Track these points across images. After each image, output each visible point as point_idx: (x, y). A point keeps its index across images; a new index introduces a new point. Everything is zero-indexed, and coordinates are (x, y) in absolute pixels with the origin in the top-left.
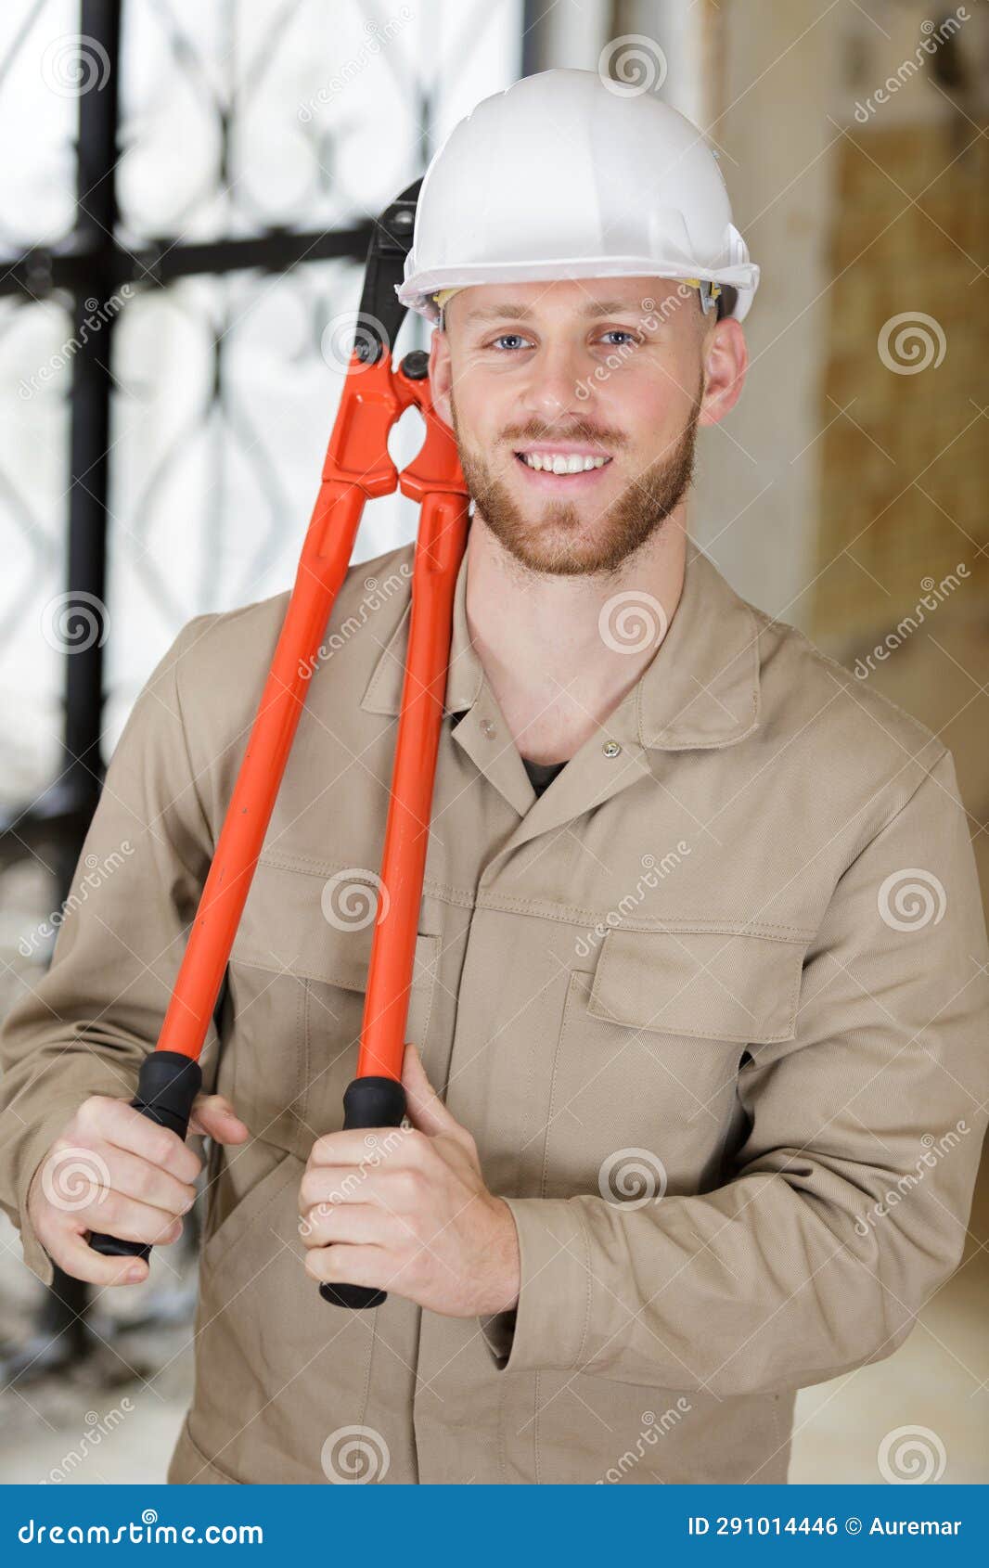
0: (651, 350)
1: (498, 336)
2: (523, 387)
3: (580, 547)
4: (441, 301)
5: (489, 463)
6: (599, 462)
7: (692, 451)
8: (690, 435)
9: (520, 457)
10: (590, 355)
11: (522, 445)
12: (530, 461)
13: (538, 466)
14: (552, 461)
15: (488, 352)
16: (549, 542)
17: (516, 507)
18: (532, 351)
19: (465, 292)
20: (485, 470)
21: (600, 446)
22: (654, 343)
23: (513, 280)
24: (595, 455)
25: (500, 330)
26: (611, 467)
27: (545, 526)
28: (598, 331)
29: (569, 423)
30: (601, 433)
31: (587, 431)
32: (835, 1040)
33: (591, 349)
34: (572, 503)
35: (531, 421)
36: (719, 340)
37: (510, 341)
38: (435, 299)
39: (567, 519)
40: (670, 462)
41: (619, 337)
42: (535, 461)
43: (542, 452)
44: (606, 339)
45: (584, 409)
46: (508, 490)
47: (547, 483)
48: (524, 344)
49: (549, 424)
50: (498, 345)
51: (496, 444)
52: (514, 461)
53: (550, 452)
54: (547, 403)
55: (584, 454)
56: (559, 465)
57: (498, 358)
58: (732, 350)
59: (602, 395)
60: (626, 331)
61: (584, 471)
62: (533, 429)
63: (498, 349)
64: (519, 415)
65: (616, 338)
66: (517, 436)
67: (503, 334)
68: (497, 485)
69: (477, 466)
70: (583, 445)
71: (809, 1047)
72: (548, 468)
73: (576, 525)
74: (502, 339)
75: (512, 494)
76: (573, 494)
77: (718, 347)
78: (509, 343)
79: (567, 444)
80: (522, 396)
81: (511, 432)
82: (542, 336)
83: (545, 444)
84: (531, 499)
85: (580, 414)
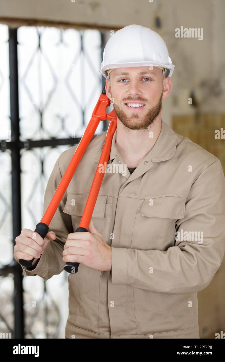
0: (153, 82)
1: (121, 79)
2: (127, 90)
3: (139, 122)
4: (109, 72)
5: (120, 106)
6: (142, 105)
7: (161, 103)
8: (161, 100)
9: (126, 104)
10: (141, 83)
11: (126, 102)
12: (128, 105)
13: (130, 106)
14: (133, 104)
15: (119, 83)
16: (133, 121)
17: (126, 114)
18: (129, 82)
19: (115, 70)
20: (119, 108)
21: (143, 102)
22: (154, 80)
23: (125, 67)
24: (141, 104)
25: (122, 78)
26: (145, 106)
27: (132, 118)
28: (142, 78)
29: (137, 97)
30: (143, 99)
31: (140, 99)
32: (192, 218)
33: (141, 82)
34: (137, 113)
35: (128, 97)
36: (166, 82)
37: (124, 80)
38: (108, 72)
39: (136, 116)
40: (157, 105)
41: (147, 79)
42: (129, 105)
43: (131, 103)
44: (144, 80)
45: (139, 93)
46: (124, 111)
47: (132, 109)
48: (127, 81)
49: (132, 97)
50: (121, 81)
51: (121, 102)
52: (125, 105)
53: (133, 103)
54: (132, 92)
55: (140, 103)
56: (134, 105)
57: (121, 84)
58: (169, 84)
59: (143, 91)
60: (148, 78)
61: (140, 107)
62: (129, 98)
63: (121, 82)
64: (126, 96)
65: (146, 79)
66: (126, 100)
67: (123, 79)
68: (121, 110)
69: (117, 107)
70: (139, 101)
71: (187, 220)
72: (132, 106)
73: (138, 118)
74: (122, 80)
75: (125, 112)
76: (137, 111)
77: (166, 83)
78: (124, 81)
79: (136, 101)
80: (127, 92)
81: (124, 99)
82: (131, 79)
83: (132, 101)
84: (128, 113)
85: (139, 95)
